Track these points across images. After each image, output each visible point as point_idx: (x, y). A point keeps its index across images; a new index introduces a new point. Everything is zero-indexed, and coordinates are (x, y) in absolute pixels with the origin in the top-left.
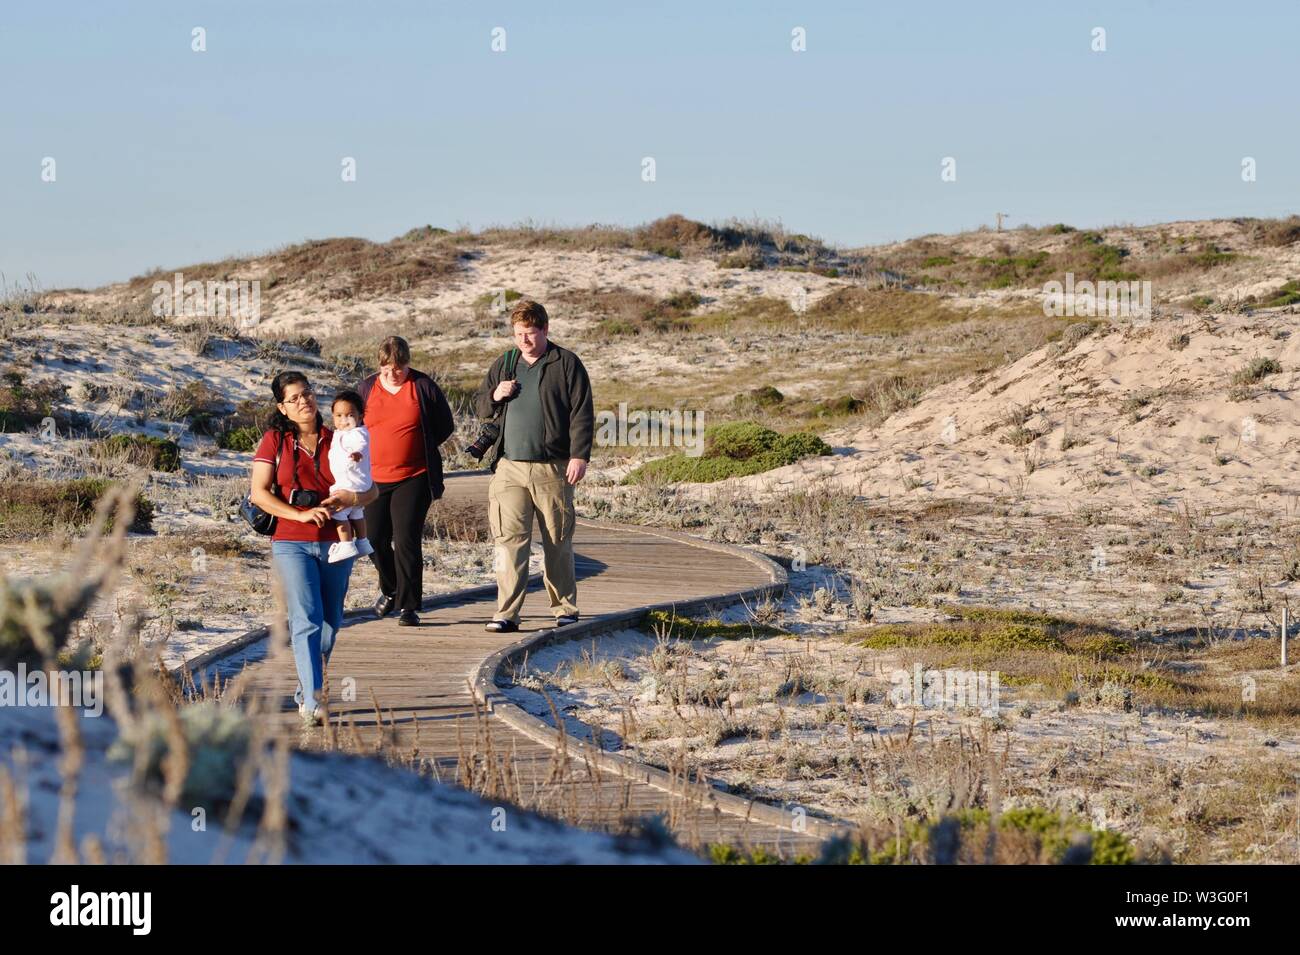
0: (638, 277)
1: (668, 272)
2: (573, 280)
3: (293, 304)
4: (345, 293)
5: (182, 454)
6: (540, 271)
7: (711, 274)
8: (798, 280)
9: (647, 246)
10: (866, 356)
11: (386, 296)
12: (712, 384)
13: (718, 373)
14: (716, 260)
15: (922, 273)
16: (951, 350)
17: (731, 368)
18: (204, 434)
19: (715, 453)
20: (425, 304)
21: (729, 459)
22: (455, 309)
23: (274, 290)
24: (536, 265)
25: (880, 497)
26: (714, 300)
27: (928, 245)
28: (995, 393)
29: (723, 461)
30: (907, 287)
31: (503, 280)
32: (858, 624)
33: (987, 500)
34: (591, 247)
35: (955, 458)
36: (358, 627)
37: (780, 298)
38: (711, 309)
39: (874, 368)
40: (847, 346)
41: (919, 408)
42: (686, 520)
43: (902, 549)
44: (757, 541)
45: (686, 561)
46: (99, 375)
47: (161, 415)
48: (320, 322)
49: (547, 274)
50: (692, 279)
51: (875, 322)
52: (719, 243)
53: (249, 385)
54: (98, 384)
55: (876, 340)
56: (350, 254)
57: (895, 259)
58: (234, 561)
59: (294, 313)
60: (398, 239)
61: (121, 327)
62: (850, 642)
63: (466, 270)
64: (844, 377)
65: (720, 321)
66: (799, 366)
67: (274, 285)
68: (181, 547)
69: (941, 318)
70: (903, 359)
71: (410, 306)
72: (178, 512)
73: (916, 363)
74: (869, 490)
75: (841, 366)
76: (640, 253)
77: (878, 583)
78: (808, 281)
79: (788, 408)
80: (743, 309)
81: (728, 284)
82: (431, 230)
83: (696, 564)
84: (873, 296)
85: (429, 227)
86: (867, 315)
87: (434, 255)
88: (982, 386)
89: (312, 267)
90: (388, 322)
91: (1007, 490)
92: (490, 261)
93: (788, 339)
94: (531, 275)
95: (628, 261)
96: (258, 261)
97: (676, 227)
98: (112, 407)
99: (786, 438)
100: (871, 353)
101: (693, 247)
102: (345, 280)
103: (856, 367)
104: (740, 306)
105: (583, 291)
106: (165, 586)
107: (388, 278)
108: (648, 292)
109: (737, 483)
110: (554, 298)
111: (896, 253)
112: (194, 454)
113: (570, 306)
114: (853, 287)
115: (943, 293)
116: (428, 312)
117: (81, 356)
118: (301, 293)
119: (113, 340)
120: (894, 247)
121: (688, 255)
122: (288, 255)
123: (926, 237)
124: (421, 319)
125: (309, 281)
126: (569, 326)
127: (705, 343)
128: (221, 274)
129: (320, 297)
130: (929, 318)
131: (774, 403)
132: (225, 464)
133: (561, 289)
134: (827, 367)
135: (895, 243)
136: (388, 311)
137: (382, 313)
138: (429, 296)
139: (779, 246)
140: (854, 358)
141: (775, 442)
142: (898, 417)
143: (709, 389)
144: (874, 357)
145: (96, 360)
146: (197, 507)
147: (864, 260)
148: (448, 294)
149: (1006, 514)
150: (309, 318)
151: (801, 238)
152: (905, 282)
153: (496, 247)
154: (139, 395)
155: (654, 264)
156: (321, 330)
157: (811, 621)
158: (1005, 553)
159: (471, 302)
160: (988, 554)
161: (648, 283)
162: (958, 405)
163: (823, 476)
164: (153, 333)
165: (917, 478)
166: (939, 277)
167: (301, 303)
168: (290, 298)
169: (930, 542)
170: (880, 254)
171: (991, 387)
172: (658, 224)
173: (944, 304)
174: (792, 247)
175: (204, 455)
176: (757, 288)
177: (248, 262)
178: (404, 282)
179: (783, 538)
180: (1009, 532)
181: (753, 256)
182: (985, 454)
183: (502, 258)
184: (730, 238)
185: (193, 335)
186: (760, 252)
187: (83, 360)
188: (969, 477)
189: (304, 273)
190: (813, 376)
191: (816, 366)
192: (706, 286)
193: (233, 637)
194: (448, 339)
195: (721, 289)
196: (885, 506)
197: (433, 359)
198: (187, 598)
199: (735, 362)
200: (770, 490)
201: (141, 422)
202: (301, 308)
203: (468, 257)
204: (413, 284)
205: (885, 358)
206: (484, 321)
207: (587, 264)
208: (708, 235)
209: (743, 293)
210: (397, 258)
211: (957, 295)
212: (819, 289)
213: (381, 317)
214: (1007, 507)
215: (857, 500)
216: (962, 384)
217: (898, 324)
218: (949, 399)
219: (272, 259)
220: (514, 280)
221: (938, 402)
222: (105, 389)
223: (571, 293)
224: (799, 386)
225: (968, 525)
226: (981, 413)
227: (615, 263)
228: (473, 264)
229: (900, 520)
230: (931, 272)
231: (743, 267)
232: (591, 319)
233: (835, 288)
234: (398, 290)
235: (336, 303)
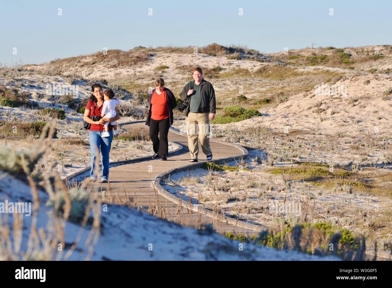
0: (203, 62)
1: (212, 60)
2: (183, 63)
3: (99, 69)
4: (115, 66)
5: (66, 114)
6: (174, 60)
7: (225, 61)
8: (251, 63)
9: (206, 53)
10: (272, 86)
11: (127, 67)
12: (226, 94)
13: (227, 91)
14: (227, 57)
15: (289, 61)
16: (298, 84)
17: (231, 89)
18: (72, 108)
19: (227, 115)
20: (139, 69)
21: (231, 117)
22: (148, 71)
23: (94, 65)
24: (173, 58)
25: (276, 129)
26: (226, 69)
27: (291, 53)
28: (311, 98)
29: (229, 118)
30: (284, 65)
31: (162, 63)
32: (270, 167)
33: (308, 130)
34: (189, 52)
35: (299, 117)
36: (119, 167)
37: (246, 69)
38: (225, 72)
39: (274, 90)
40: (266, 83)
41: (288, 102)
42: (218, 135)
43: (283, 144)
44: (239, 142)
45: (217, 147)
46: (41, 90)
47: (59, 102)
48: (107, 75)
49: (176, 61)
50: (220, 63)
51: (275, 76)
52: (228, 52)
53: (86, 94)
54: (41, 93)
55: (275, 81)
56: (117, 54)
57: (281, 57)
58: (81, 147)
59: (100, 72)
60: (131, 50)
61: (47, 76)
62: (267, 172)
63: (151, 59)
64: (265, 93)
65: (228, 75)
66: (252, 89)
67: (93, 63)
68: (66, 142)
69: (295, 75)
70: (283, 87)
71: (134, 70)
72: (65, 132)
73: (287, 88)
74: (273, 127)
75: (264, 89)
76: (204, 55)
77: (275, 155)
78: (255, 63)
79: (248, 102)
80: (235, 72)
81: (230, 64)
82: (141, 47)
83: (220, 148)
84: (274, 68)
85: (140, 46)
86: (272, 74)
87: (142, 55)
88: (307, 95)
89: (105, 58)
90: (128, 75)
91: (314, 127)
92: (159, 57)
93: (248, 81)
94: (171, 61)
95: (200, 57)
96: (89, 56)
97: (215, 47)
98: (44, 100)
99: (248, 111)
100: (273, 85)
101: (220, 53)
102: (115, 62)
103: (269, 89)
104: (234, 71)
105: (187, 66)
106: (61, 154)
107: (128, 62)
108: (206, 67)
109: (233, 124)
110: (178, 68)
111: (281, 55)
112: (69, 114)
113: (183, 71)
114: (268, 65)
115: (295, 67)
116: (140, 72)
117: (36, 84)
118: (102, 66)
119: (45, 80)
120: (281, 53)
121: (218, 55)
122: (98, 55)
123: (291, 50)
124: (138, 74)
125: (104, 62)
126: (183, 77)
127: (223, 82)
128: (77, 60)
129: (107, 67)
130: (291, 75)
131: (244, 100)
132: (79, 117)
133: (180, 65)
134: (260, 89)
135: (281, 52)
136: (128, 72)
137: (126, 72)
138: (140, 67)
139: (246, 53)
140: (268, 87)
141: (244, 112)
142: (282, 105)
143: (225, 96)
144: (274, 86)
145: (40, 86)
146: (71, 130)
147: (271, 57)
148: (146, 67)
149: (314, 134)
150: (104, 74)
151: (253, 50)
152: (284, 64)
153: (161, 53)
154: (53, 96)
155: (208, 58)
156: (107, 77)
157: (255, 166)
158: (314, 146)
159: (153, 69)
160: (308, 146)
161: (206, 64)
162: (300, 101)
163: (259, 122)
164: (57, 78)
165: (287, 123)
166: (294, 62)
167: (101, 69)
168: (98, 67)
169: (291, 142)
170: (276, 55)
171: (310, 95)
172: (209, 46)
173: (296, 70)
174: (250, 53)
175: (73, 115)
176: (239, 65)
177: (86, 57)
178: (133, 63)
179: (247, 141)
180: (315, 139)
181: (238, 56)
182: (308, 116)
183: (162, 56)
184: (231, 50)
185: (69, 78)
186: (240, 55)
187: (36, 86)
188: (303, 123)
189: (102, 60)
190: (256, 92)
191: (257, 89)
192: (224, 65)
193: (81, 169)
194: (146, 80)
195: (228, 66)
196: (277, 132)
197: (141, 86)
198: (67, 158)
199: (233, 88)
200: (243, 126)
201: (54, 105)
202: (101, 70)
203: (152, 55)
204: (135, 63)
205: (278, 87)
206: (157, 75)
207: (188, 58)
208: (224, 49)
209: (235, 67)
210: (131, 56)
211: (299, 68)
212: (258, 66)
213: (126, 73)
214: (314, 132)
215: (269, 129)
216: (301, 95)
217: (282, 77)
218: (297, 99)
219: (93, 56)
220: (166, 63)
221: (294, 100)
222: (43, 95)
223: (183, 66)
224: (252, 95)
225: (302, 137)
226: (307, 103)
227: (196, 58)
228: (153, 58)
229: (282, 135)
230: (292, 61)
231: (235, 59)
232: (189, 74)
233: (263, 65)
234: (131, 65)
235: (112, 69)
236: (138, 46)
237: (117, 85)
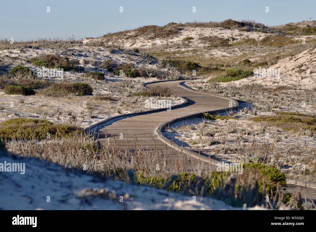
0: (220, 34)
1: (227, 32)
2: (205, 34)
3: (140, 41)
4: (152, 38)
5: (105, 76)
6: (197, 33)
7: (237, 33)
8: (258, 34)
9: (222, 26)
10: (271, 52)
11: (162, 39)
12: (234, 59)
13: (236, 56)
14: (239, 30)
15: (289, 32)
16: (291, 50)
17: (239, 55)
18: (111, 71)
19: (228, 75)
20: (171, 40)
21: (231, 77)
22: (178, 42)
23: (136, 38)
24: (197, 31)
25: (266, 85)
26: (238, 39)
27: (290, 25)
28: (295, 61)
29: (230, 77)
30: (284, 35)
31: (189, 35)
32: (253, 116)
33: (291, 86)
34: (209, 27)
35: (284, 76)
36: (133, 117)
37: (253, 38)
38: (237, 41)
39: (272, 55)
40: (266, 49)
41: (277, 64)
42: (220, 91)
43: (269, 98)
44: (235, 96)
45: (216, 101)
46: (87, 58)
47: (101, 67)
48: (147, 45)
49: (199, 33)
50: (233, 34)
51: (276, 44)
52: (240, 25)
53: (122, 60)
54: (87, 60)
55: (273, 48)
56: (153, 29)
57: (282, 29)
58: (109, 102)
59: (141, 43)
60: (165, 25)
61: (93, 47)
62: (250, 120)
63: (180, 32)
64: (265, 57)
65: (240, 44)
66: (255, 54)
67: (136, 36)
68: (97, 98)
69: (292, 42)
70: (279, 52)
71: (167, 41)
72: (101, 90)
73: (282, 53)
74: (263, 84)
75: (264, 54)
76: (221, 28)
77: (260, 106)
78: (260, 34)
79: (252, 64)
80: (245, 41)
81: (241, 35)
82: (173, 23)
83: (218, 102)
84: (275, 38)
85: (173, 22)
86: (274, 42)
87: (173, 29)
88: (292, 59)
89: (145, 32)
90: (162, 45)
91: (296, 83)
92: (186, 30)
93: (253, 48)
94: (195, 33)
95: (218, 30)
96: (133, 31)
97: (230, 22)
98: (90, 66)
99: (245, 72)
100: (272, 51)
101: (234, 27)
102: (152, 35)
103: (268, 54)
104: (244, 40)
105: (207, 37)
106: (91, 108)
107: (162, 35)
108: (223, 37)
109: (232, 83)
110: (201, 39)
111: (283, 27)
112: (108, 76)
113: (204, 41)
114: (271, 35)
115: (292, 37)
116: (171, 42)
117: (83, 54)
118: (142, 38)
119: (91, 50)
120: (282, 26)
121: (233, 28)
122: (139, 29)
123: (290, 23)
124: (170, 44)
125: (144, 35)
126: (204, 45)
127: (233, 49)
128: (124, 34)
129: (146, 39)
130: (289, 43)
131: (248, 63)
132: (115, 78)
133: (202, 37)
134: (261, 55)
135: (283, 25)
136: (162, 42)
137: (161, 43)
138: (172, 39)
139: (254, 26)
140: (268, 52)
141: (242, 73)
142: (272, 67)
143: (233, 60)
144: (273, 52)
145: (87, 54)
146: (106, 89)
147: (274, 29)
148: (176, 38)
149: (296, 89)
150: (144, 44)
151: (259, 24)
152: (283, 34)
153: (187, 27)
154: (96, 62)
155: (224, 31)
156: (146, 47)
157: (242, 115)
158: (293, 99)
159: (181, 40)
160: (289, 99)
161: (223, 35)
162: (286, 63)
163: (253, 81)
164: (100, 48)
165: (275, 81)
166: (293, 33)
167: (142, 40)
168: (140, 39)
169: (276, 96)
170: (279, 27)
171: (294, 59)
172: (226, 21)
173: (292, 39)
174: (257, 26)
175: (110, 76)
176: (248, 36)
177: (130, 31)
178: (166, 35)
179: (241, 95)
180: (296, 94)
181: (248, 28)
182: (292, 75)
183: (189, 30)
184: (242, 24)
185: (109, 48)
186: (249, 28)
187: (84, 54)
188: (287, 81)
189: (143, 34)
190: (258, 57)
191: (259, 54)
192: (236, 36)
193: (104, 119)
194: (173, 49)
195: (240, 36)
196: (267, 88)
197: (169, 53)
198: (96, 110)
199: (239, 53)
200: (240, 84)
201: (96, 69)
202: (142, 42)
203: (181, 29)
204: (168, 36)
205: (275, 52)
206: (184, 44)
207: (208, 31)
208: (237, 24)
209: (245, 37)
210: (164, 30)
211: (295, 37)
212: (263, 36)
213: (160, 44)
214: (296, 88)
215: (260, 86)
216: (288, 58)
217: (281, 44)
218: (284, 62)
219: (136, 30)
220: (191, 35)
221: (282, 63)
222: (88, 61)
223: (205, 38)
224: (255, 59)
225: (286, 92)
226: (292, 65)
227: (215, 31)
228: (182, 31)
229: (269, 90)
230: (291, 32)
231: (245, 31)
232: (209, 44)
233: (266, 36)
234: (165, 37)
235: (150, 40)
236: (171, 22)
237: (146, 53)
